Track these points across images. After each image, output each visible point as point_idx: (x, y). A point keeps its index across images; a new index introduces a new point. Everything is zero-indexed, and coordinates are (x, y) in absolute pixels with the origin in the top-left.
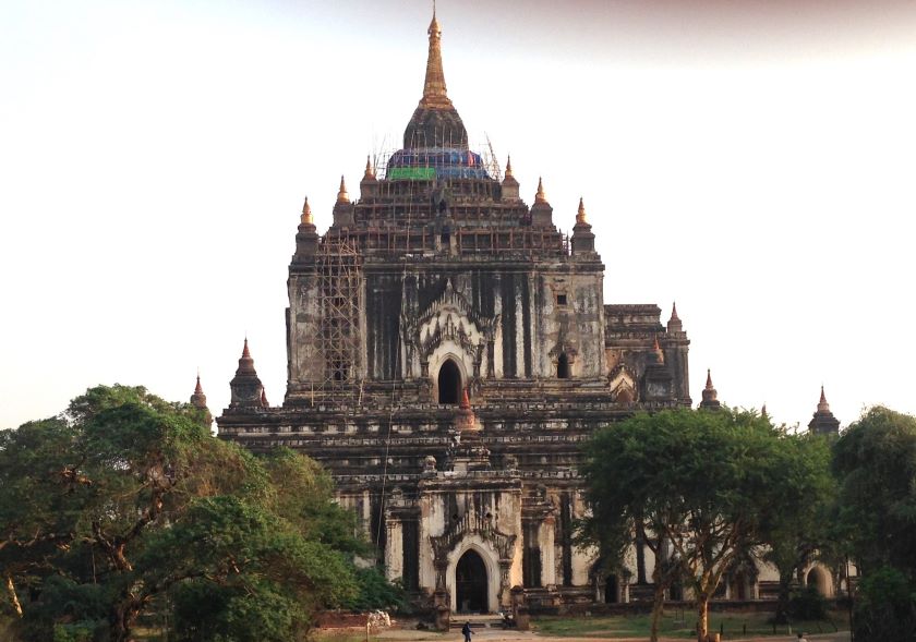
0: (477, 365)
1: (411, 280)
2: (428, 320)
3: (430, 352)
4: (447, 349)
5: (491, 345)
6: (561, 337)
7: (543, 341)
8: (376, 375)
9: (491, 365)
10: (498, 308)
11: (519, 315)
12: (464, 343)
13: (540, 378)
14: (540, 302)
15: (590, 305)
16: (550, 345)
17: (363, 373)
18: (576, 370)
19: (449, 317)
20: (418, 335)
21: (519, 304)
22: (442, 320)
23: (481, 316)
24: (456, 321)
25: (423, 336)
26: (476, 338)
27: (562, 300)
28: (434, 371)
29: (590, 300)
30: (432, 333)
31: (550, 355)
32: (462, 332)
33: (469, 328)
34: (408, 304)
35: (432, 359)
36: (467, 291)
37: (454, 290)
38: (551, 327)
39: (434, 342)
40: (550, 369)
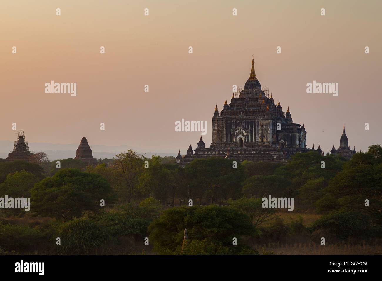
0: (245, 139)
1: (234, 122)
2: (236, 130)
3: (237, 137)
4: (240, 136)
5: (248, 135)
6: (262, 133)
7: (258, 134)
8: (227, 141)
9: (248, 139)
10: (250, 128)
11: (254, 129)
12: (243, 134)
13: (257, 142)
14: (258, 126)
15: (268, 127)
16: (260, 135)
17: (225, 141)
18: (264, 140)
19: (240, 130)
20: (234, 133)
21: (254, 127)
23: (246, 129)
24: (242, 130)
25: (236, 134)
26: (245, 134)
27: (262, 126)
28: (238, 140)
29: (268, 126)
30: (237, 133)
31: (260, 137)
32: (243, 133)
33: (244, 132)
34: (233, 127)
35: (237, 138)
36: (244, 124)
37: (241, 124)
38: (260, 132)
39: (237, 135)
40: (260, 140)
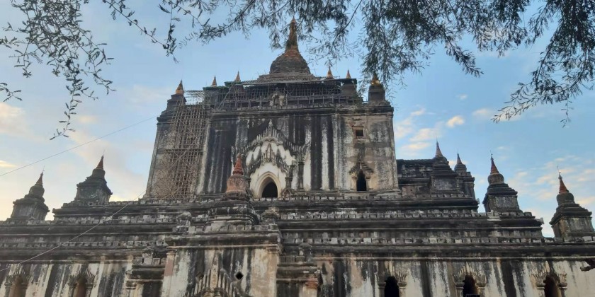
0: (289, 179)
1: (244, 123)
2: (253, 148)
3: (253, 171)
4: (268, 168)
5: (301, 164)
6: (359, 160)
7: (344, 163)
8: (209, 190)
9: (301, 180)
10: (308, 139)
11: (325, 144)
12: (279, 161)
13: (342, 191)
14: (343, 135)
15: (383, 136)
16: (350, 165)
17: (200, 189)
18: (372, 184)
19: (270, 146)
20: (244, 159)
21: (325, 136)
22: (264, 149)
23: (294, 144)
24: (275, 148)
25: (248, 161)
26: (289, 160)
27: (359, 134)
28: (256, 186)
29: (383, 132)
30: (255, 157)
31: (350, 172)
32: (278, 157)
33: (285, 154)
34: (241, 138)
35: (254, 177)
36: (285, 129)
37: (275, 126)
38: (351, 152)
39: (256, 165)
40: (350, 183)
